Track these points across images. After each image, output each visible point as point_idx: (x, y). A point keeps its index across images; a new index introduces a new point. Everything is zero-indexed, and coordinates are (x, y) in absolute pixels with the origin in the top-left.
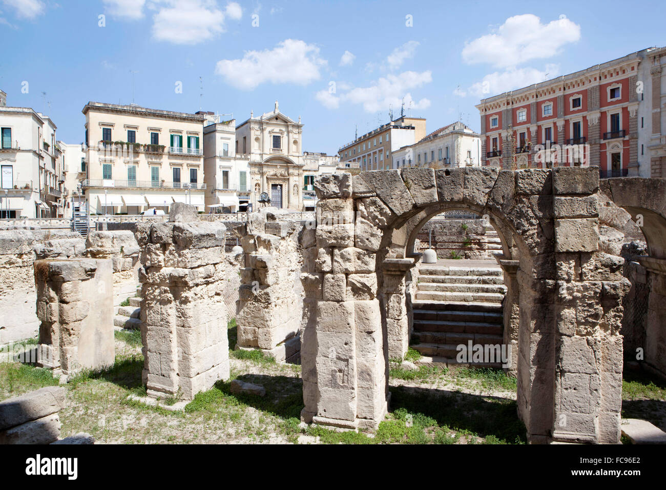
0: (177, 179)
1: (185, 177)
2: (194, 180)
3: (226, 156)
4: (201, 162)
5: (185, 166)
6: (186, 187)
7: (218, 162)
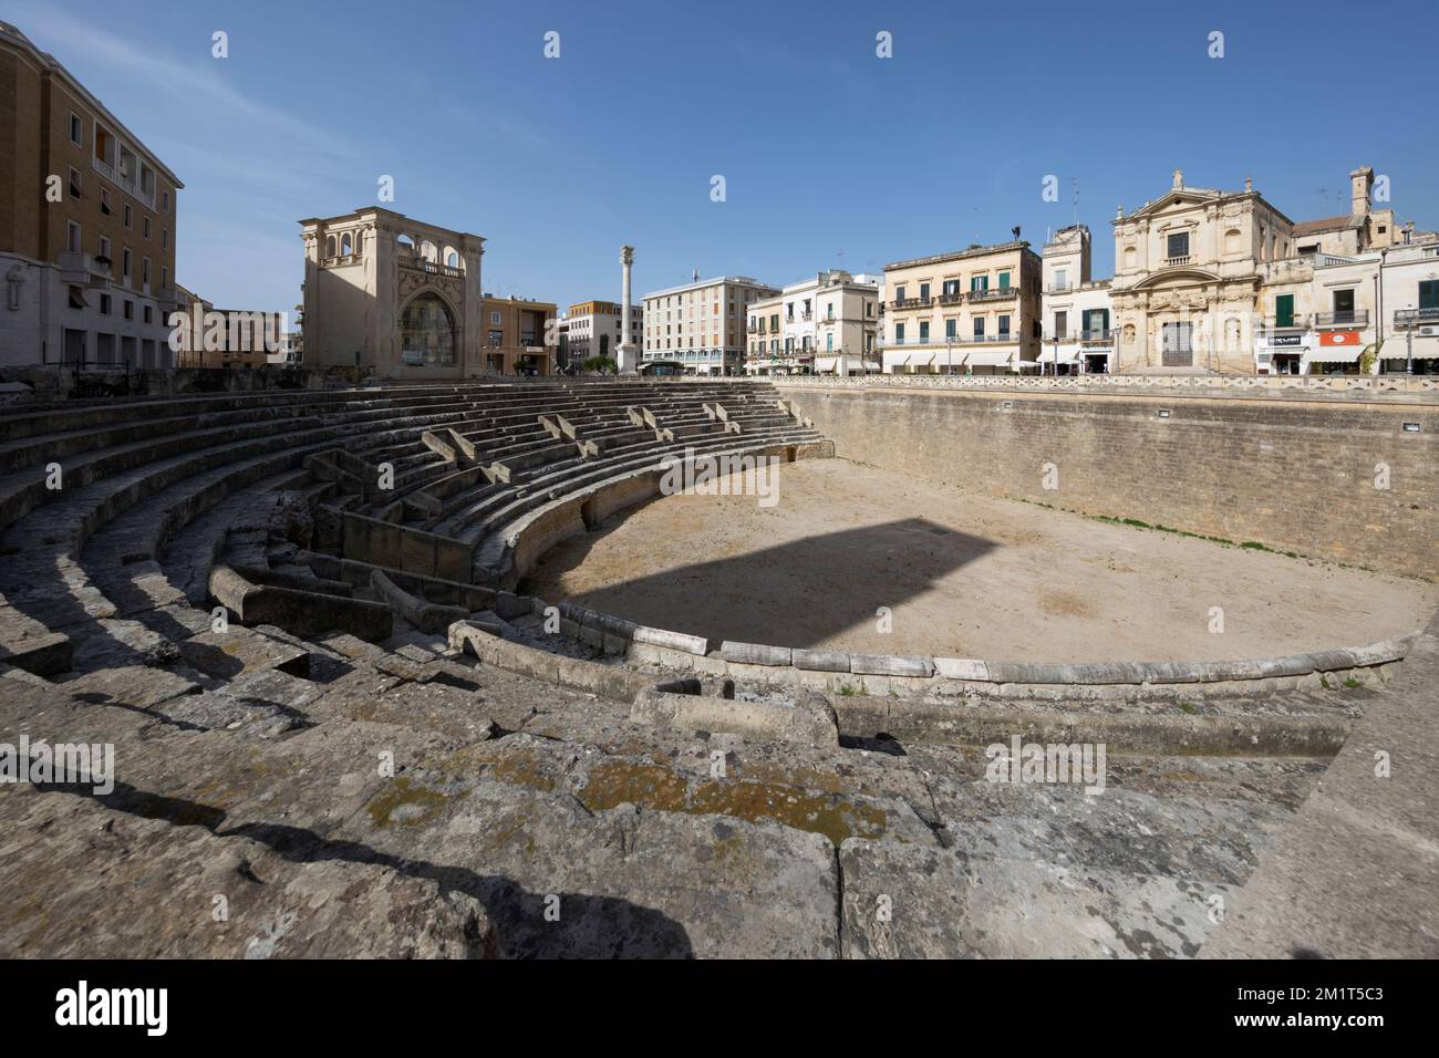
0: (979, 330)
1: (991, 328)
2: (1004, 329)
3: (1061, 291)
4: (1017, 305)
5: (992, 314)
6: (990, 339)
7: (1046, 301)
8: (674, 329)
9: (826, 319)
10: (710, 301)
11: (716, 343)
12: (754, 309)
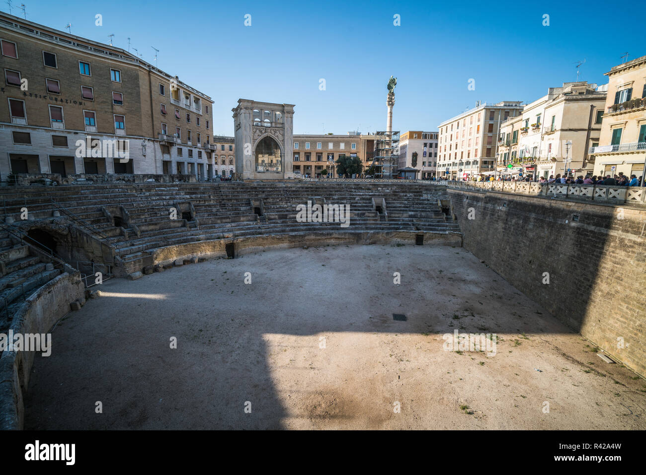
8: (453, 147)
9: (549, 130)
10: (475, 124)
11: (476, 156)
12: (505, 127)
